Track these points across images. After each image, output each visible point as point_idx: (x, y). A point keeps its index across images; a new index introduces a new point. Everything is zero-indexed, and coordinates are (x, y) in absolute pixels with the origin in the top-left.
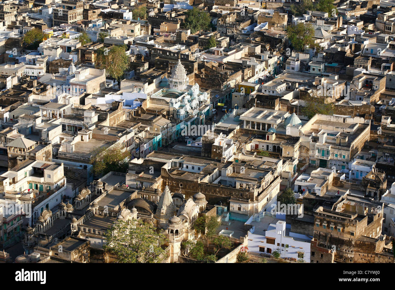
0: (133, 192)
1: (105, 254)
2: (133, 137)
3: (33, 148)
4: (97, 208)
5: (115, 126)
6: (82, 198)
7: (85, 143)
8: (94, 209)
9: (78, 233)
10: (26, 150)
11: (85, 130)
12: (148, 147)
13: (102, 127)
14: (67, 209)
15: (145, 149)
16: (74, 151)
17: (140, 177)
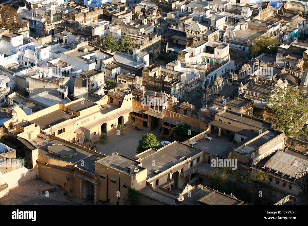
0: (282, 69)
1: (263, 112)
2: (278, 30)
3: (205, 32)
4: (258, 78)
5: (264, 20)
6: (244, 71)
7: (243, 31)
8: (255, 78)
9: (244, 95)
10: (200, 33)
11: (243, 22)
12: (288, 38)
13: (255, 20)
14: (234, 77)
15: (286, 39)
16: (235, 37)
17: (287, 58)
